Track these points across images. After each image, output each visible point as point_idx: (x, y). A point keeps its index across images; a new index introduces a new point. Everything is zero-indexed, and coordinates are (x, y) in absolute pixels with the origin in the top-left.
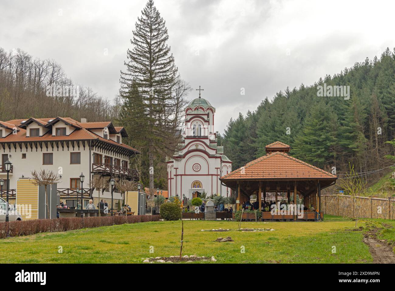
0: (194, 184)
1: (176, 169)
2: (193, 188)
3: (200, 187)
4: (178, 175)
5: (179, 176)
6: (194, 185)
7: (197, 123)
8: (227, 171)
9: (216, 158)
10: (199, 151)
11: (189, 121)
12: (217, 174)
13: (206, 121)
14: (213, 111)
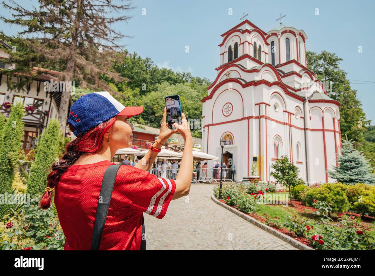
0: (225, 138)
3: (232, 144)
7: (233, 41)
8: (323, 117)
9: (256, 86)
10: (229, 82)
11: (222, 44)
12: (258, 116)
13: (243, 32)
14: (296, 33)
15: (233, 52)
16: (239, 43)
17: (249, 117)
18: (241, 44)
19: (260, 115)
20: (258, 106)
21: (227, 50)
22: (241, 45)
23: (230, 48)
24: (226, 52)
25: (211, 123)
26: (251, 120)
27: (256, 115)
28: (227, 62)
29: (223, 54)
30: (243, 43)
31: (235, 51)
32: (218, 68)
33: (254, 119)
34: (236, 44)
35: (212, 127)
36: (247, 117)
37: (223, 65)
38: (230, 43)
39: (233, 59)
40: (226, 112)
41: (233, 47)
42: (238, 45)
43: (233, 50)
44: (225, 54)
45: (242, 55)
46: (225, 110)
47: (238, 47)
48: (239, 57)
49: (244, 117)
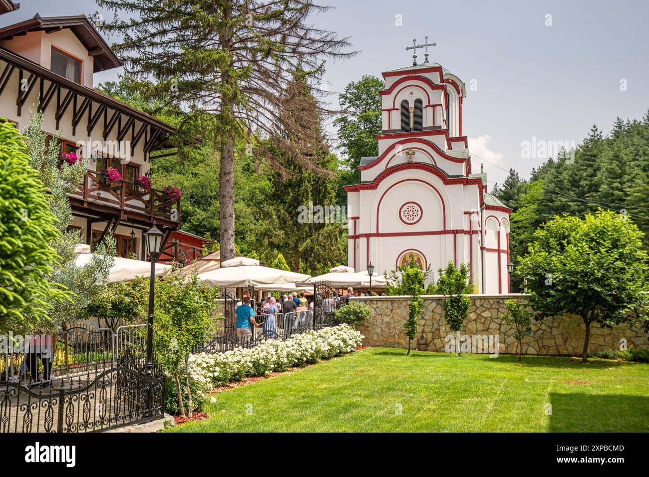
0: (404, 259)
1: (356, 219)
3: (421, 268)
4: (358, 236)
5: (361, 239)
6: (403, 262)
7: (411, 93)
8: (499, 233)
9: (466, 184)
10: (415, 168)
11: (388, 92)
12: (469, 230)
13: (435, 87)
14: (460, 89)
15: (412, 114)
16: (425, 103)
17: (457, 230)
18: (429, 106)
19: (472, 229)
20: (467, 215)
21: (398, 105)
22: (430, 109)
23: (405, 103)
24: (397, 109)
25: (375, 232)
26: (459, 236)
27: (466, 228)
28: (400, 128)
29: (389, 111)
30: (434, 106)
31: (414, 112)
32: (382, 136)
33: (463, 235)
34: (418, 102)
35: (376, 238)
36: (453, 231)
37: (390, 131)
38: (404, 95)
39: (412, 126)
40: (407, 217)
41: (411, 105)
42: (424, 106)
43: (412, 111)
44: (393, 112)
45: (431, 125)
46: (406, 214)
47: (423, 109)
48: (426, 128)
49: (446, 229)
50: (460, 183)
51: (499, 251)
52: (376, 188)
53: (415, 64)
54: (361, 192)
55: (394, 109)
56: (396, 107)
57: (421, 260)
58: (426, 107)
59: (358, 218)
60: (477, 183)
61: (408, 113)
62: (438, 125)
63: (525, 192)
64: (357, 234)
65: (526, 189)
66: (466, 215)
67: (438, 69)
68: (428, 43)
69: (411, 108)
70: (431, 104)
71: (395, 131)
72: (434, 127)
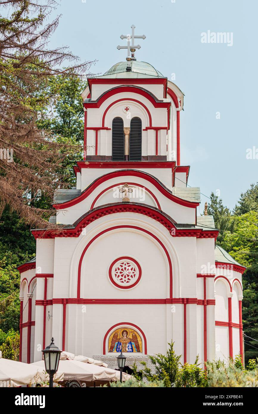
0: (115, 336)
1: (47, 276)
2: (108, 354)
3: (139, 351)
4: (51, 302)
5: (54, 305)
6: (113, 342)
8: (230, 299)
9: (200, 237)
10: (133, 211)
11: (96, 105)
12: (203, 299)
13: (158, 104)
14: (179, 100)
15: (127, 137)
16: (145, 124)
17: (187, 299)
18: (151, 128)
19: (207, 299)
20: (201, 280)
21: (109, 124)
22: (152, 132)
23: (118, 122)
24: (107, 129)
25: (75, 296)
26: (190, 306)
27: (200, 297)
28: (110, 154)
29: (97, 129)
30: (157, 129)
31: (131, 135)
32: (87, 163)
33: (195, 305)
34: (136, 122)
35: (76, 306)
36: (183, 299)
37: (97, 157)
38: (117, 111)
39: (127, 153)
40: (120, 277)
41: (127, 125)
42: (143, 127)
43: (127, 132)
44: (102, 132)
45: (154, 154)
46: (119, 274)
47: (143, 132)
48: (147, 158)
49: (173, 297)
50: (192, 236)
51: (230, 325)
52: (78, 235)
53: (129, 70)
54: (57, 239)
55: (103, 128)
56: (105, 126)
57: (139, 339)
58: (147, 129)
59: (52, 276)
60: (214, 237)
61: (123, 135)
62: (162, 155)
63: (232, 230)
64: (49, 298)
65: (233, 223)
66: (200, 278)
67: (162, 81)
68: (135, 35)
69: (127, 128)
70: (153, 126)
71: (103, 157)
72: (157, 157)
